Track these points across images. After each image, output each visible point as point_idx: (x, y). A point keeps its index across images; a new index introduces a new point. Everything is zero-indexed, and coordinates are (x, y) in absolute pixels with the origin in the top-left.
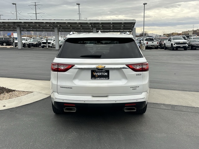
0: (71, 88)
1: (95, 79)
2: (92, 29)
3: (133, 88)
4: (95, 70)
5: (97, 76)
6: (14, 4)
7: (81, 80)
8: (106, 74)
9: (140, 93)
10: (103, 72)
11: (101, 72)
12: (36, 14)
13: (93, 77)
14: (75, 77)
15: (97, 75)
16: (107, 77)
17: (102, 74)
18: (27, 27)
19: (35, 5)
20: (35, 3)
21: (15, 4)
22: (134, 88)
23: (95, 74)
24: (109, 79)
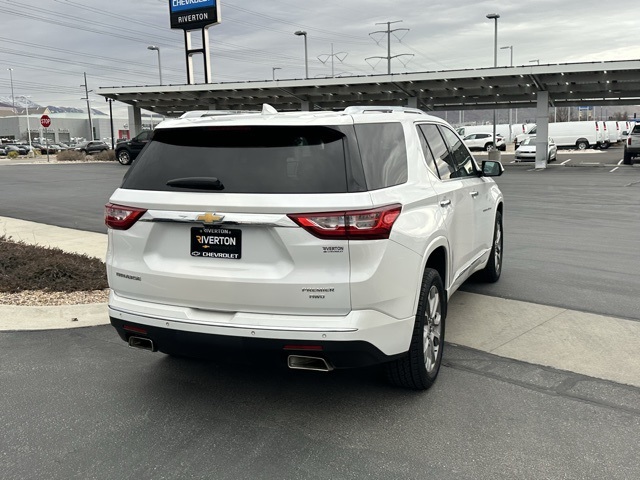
0: (138, 279)
1: (201, 255)
2: (535, 97)
3: (312, 294)
4: (202, 229)
5: (206, 247)
6: (300, 34)
7: (165, 255)
8: (232, 241)
9: (344, 312)
10: (225, 235)
11: (219, 235)
12: (389, 58)
13: (197, 249)
14: (150, 247)
15: (208, 244)
16: (236, 251)
17: (220, 241)
18: (329, 100)
19: (389, 32)
20: (389, 23)
21: (304, 34)
22: (317, 293)
23: (202, 239)
24: (239, 257)
